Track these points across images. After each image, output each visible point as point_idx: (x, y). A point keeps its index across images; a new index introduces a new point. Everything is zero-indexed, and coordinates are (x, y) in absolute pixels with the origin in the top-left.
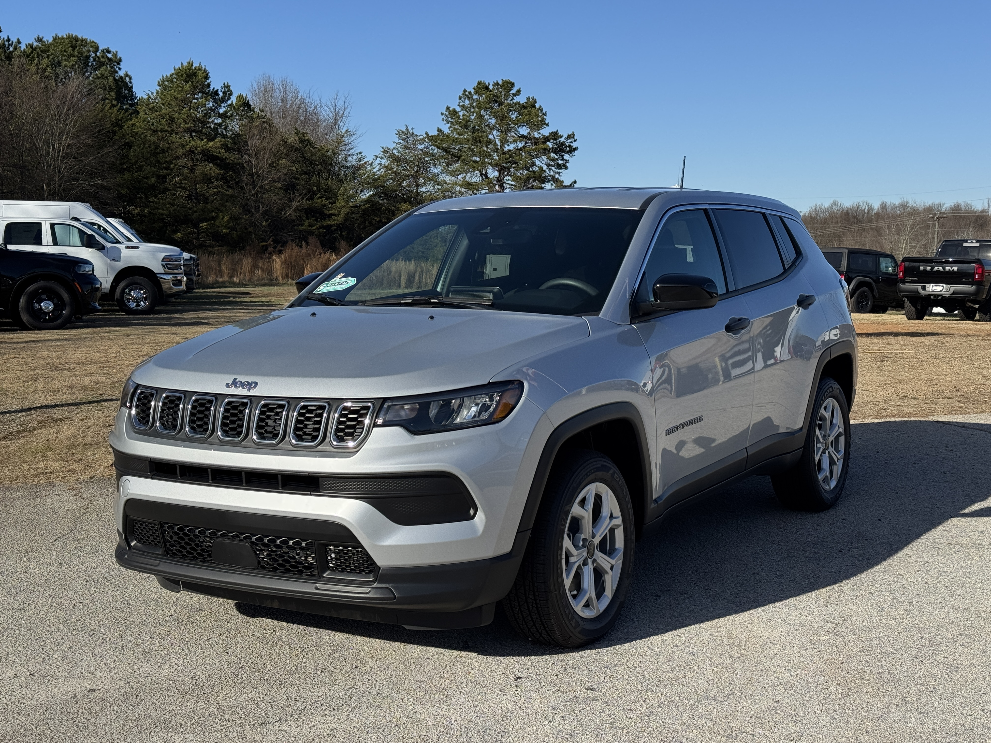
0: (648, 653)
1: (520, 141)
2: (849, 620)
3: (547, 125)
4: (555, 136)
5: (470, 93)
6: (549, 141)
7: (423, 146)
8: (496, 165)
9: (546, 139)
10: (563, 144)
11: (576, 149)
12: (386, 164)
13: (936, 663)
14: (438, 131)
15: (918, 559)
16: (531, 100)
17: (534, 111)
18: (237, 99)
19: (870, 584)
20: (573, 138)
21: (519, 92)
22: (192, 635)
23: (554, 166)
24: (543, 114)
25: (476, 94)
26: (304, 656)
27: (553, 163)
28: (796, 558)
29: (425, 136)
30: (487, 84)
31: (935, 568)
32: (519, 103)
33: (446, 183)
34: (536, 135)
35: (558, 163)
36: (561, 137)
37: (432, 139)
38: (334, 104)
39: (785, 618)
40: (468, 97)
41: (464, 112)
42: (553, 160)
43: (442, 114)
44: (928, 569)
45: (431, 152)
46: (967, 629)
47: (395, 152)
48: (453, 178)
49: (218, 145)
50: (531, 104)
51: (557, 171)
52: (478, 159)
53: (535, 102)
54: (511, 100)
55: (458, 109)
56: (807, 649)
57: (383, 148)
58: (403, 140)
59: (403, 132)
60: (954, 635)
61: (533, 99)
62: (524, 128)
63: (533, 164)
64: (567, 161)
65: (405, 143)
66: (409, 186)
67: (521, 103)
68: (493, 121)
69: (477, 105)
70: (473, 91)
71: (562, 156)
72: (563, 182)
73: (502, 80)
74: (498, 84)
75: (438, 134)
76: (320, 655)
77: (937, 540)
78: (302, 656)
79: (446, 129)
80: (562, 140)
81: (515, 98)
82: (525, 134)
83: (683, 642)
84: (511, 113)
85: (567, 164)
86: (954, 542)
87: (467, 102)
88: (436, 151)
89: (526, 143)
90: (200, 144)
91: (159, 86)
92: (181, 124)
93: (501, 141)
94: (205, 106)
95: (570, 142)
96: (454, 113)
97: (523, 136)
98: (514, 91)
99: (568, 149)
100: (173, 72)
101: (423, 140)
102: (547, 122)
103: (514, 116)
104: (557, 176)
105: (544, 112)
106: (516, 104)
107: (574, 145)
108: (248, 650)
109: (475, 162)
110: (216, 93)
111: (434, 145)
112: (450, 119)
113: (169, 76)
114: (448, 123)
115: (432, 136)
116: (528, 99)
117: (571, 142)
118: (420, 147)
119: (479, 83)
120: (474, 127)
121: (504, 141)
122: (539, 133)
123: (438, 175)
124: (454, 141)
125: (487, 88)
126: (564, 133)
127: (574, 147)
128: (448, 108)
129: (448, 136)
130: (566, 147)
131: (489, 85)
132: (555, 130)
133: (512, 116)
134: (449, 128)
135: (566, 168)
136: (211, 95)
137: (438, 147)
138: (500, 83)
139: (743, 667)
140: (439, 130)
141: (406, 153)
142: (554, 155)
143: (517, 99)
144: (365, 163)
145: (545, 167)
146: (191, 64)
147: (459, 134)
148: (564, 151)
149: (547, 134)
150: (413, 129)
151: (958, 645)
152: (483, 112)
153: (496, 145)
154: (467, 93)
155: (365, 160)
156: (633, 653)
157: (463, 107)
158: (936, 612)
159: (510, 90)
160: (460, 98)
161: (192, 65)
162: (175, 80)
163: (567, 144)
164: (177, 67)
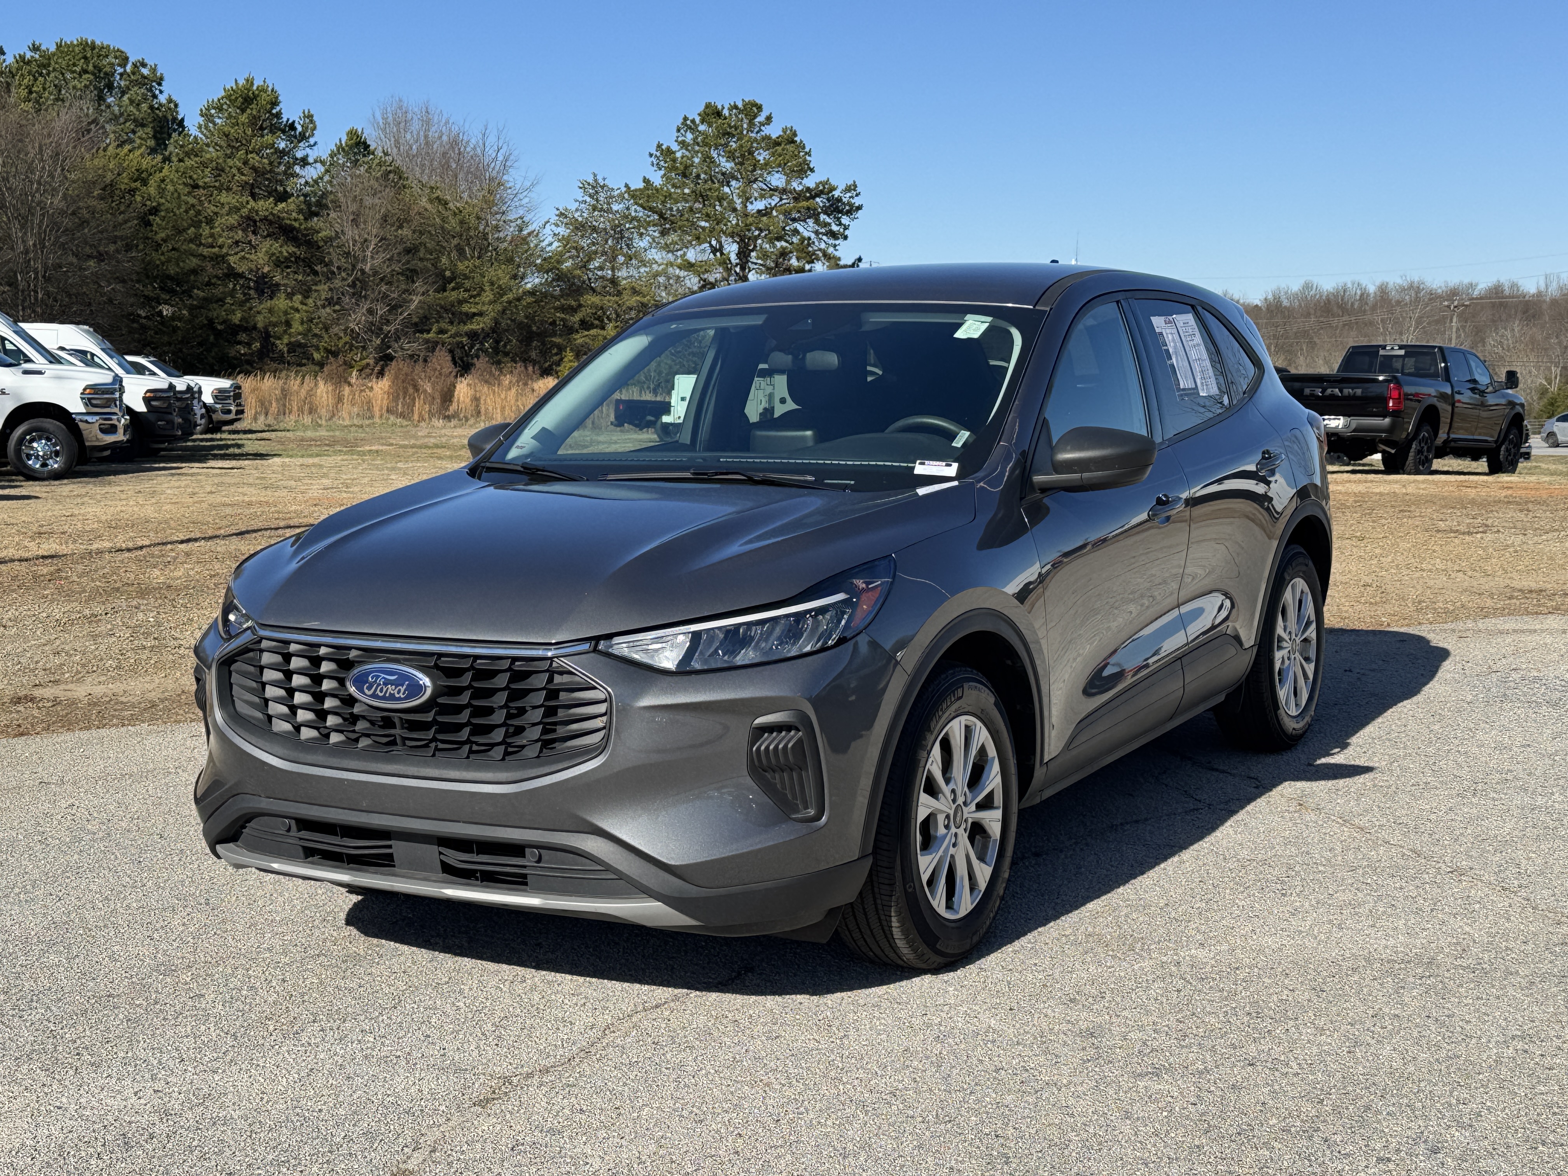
1: (773, 197)
4: (825, 187)
5: (693, 121)
6: (817, 196)
7: (621, 206)
8: (736, 234)
9: (813, 193)
10: (839, 200)
11: (859, 208)
12: (566, 234)
16: (789, 132)
17: (791, 148)
20: (855, 190)
21: (769, 119)
23: (824, 234)
24: (806, 153)
25: (702, 123)
27: (823, 230)
29: (624, 189)
30: (720, 107)
32: (768, 138)
33: (656, 262)
34: (797, 187)
35: (831, 230)
36: (835, 189)
37: (634, 195)
40: (690, 128)
41: (684, 151)
42: (825, 225)
43: (651, 155)
45: (633, 214)
47: (577, 215)
48: (670, 255)
49: (293, 207)
50: (790, 138)
51: (831, 242)
52: (707, 225)
53: (795, 135)
54: (757, 132)
55: (675, 147)
57: (558, 209)
58: (591, 196)
59: (589, 184)
61: (791, 130)
62: (777, 176)
63: (794, 232)
64: (846, 228)
65: (594, 202)
66: (601, 268)
67: (774, 136)
68: (729, 166)
69: (704, 141)
70: (698, 120)
71: (839, 219)
72: (839, 259)
73: (743, 100)
74: (736, 107)
75: (645, 187)
79: (657, 179)
80: (836, 193)
81: (762, 128)
82: (780, 185)
84: (757, 152)
85: (847, 232)
87: (689, 137)
88: (641, 214)
89: (781, 199)
92: (234, 175)
93: (742, 197)
94: (273, 147)
96: (668, 153)
97: (775, 190)
98: (761, 118)
99: (847, 208)
100: (224, 94)
101: (621, 196)
102: (812, 166)
103: (762, 157)
104: (831, 250)
105: (807, 150)
106: (764, 139)
107: (857, 201)
109: (704, 228)
110: (291, 126)
111: (636, 204)
112: (662, 163)
113: (216, 99)
114: (660, 169)
115: (636, 190)
116: (785, 131)
117: (852, 197)
118: (617, 207)
119: (708, 106)
120: (699, 175)
121: (746, 197)
122: (801, 183)
123: (645, 250)
124: (667, 196)
125: (718, 114)
126: (840, 183)
127: (857, 205)
128: (659, 146)
129: (658, 190)
130: (844, 204)
131: (723, 108)
132: (825, 179)
133: (759, 158)
134: (662, 177)
135: (845, 238)
136: (282, 129)
137: (644, 208)
138: (740, 105)
140: (646, 181)
141: (594, 217)
142: (825, 217)
143: (767, 130)
144: (529, 233)
145: (812, 237)
146: (250, 82)
147: (675, 187)
148: (841, 212)
149: (812, 185)
150: (604, 179)
152: (712, 152)
153: (733, 202)
154: (688, 122)
155: (529, 229)
157: (683, 144)
159: (755, 117)
160: (678, 130)
162: (225, 106)
163: (844, 200)
164: (228, 87)
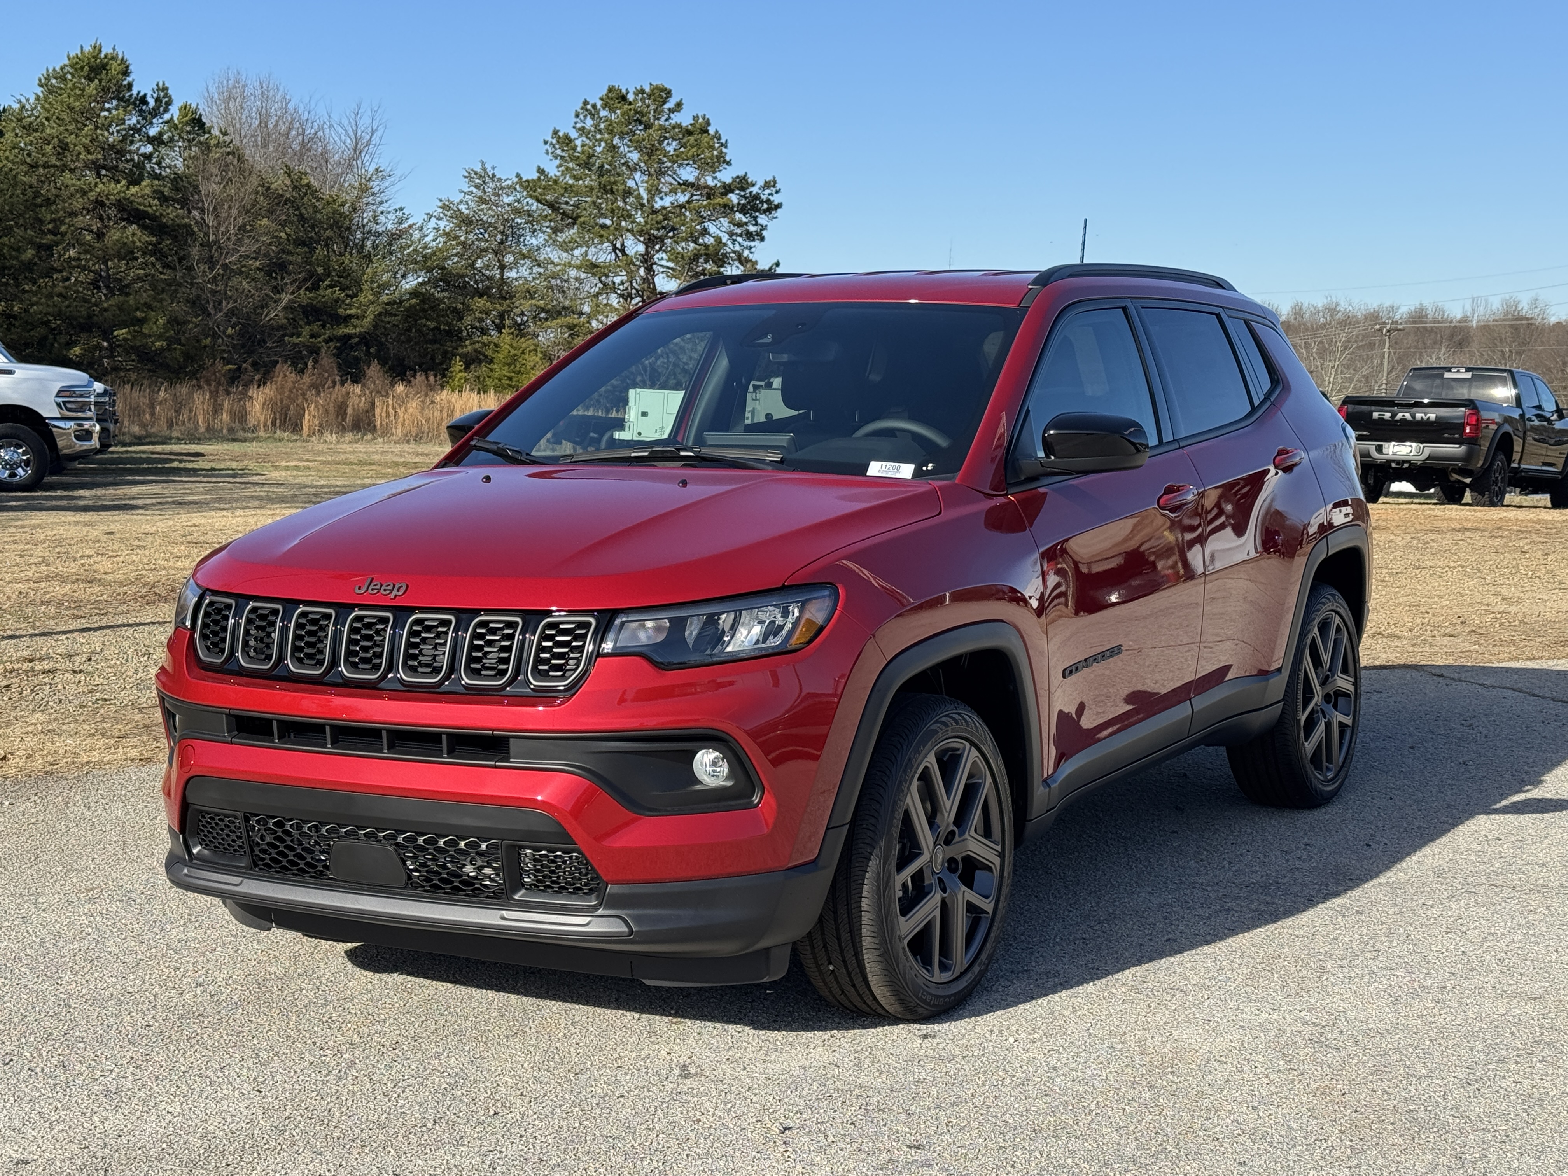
0: (1007, 1081)
1: (683, 192)
2: (1343, 1019)
3: (729, 163)
4: (742, 183)
5: (594, 106)
6: (732, 191)
7: (511, 198)
8: (641, 233)
9: (728, 189)
10: (757, 197)
11: (778, 206)
12: (447, 230)
13: (1503, 1092)
14: (538, 172)
15: (1444, 913)
16: (701, 120)
17: (705, 139)
18: (180, 110)
19: (1369, 956)
20: (774, 186)
21: (679, 105)
22: (191, 1060)
23: (741, 235)
24: (722, 145)
25: (604, 109)
26: (399, 1096)
27: (739, 231)
28: (1236, 911)
29: (516, 180)
30: (624, 91)
31: (1475, 928)
32: (679, 126)
33: (552, 263)
34: (710, 182)
35: (748, 231)
36: (753, 185)
37: (529, 186)
38: (353, 123)
39: (1234, 1017)
40: (591, 114)
41: (585, 139)
42: (739, 225)
43: (546, 143)
44: (1464, 929)
45: (526, 208)
46: (1546, 1034)
47: (462, 207)
48: (565, 255)
49: (148, 191)
50: (702, 128)
51: (746, 243)
52: (608, 222)
53: (708, 123)
54: (667, 120)
55: (574, 134)
56: (1279, 1071)
57: (441, 201)
58: (477, 187)
59: (476, 173)
60: (1526, 1044)
61: (704, 119)
62: (689, 169)
63: (705, 232)
64: (764, 228)
65: (479, 193)
66: (487, 267)
67: (684, 124)
68: (635, 156)
69: (607, 128)
70: (599, 104)
71: (755, 218)
72: (756, 263)
73: (651, 84)
74: (642, 92)
75: (539, 178)
76: (427, 1093)
77: (1470, 880)
78: (396, 1095)
79: (553, 169)
80: (755, 190)
81: (672, 116)
82: (692, 179)
83: (1064, 1061)
84: (666, 142)
85: (764, 233)
86: (1500, 883)
87: (589, 123)
88: (534, 207)
89: (692, 195)
90: (115, 189)
91: (42, 86)
92: (80, 153)
93: (649, 191)
94: (124, 124)
95: (769, 195)
96: (566, 141)
97: (686, 184)
98: (671, 104)
99: (765, 206)
100: (67, 62)
101: (512, 188)
102: (728, 159)
103: (671, 147)
104: (746, 253)
105: (723, 141)
106: (674, 128)
107: (776, 199)
108: (297, 1087)
109: (604, 227)
110: (143, 100)
111: (531, 196)
112: (559, 152)
113: (58, 69)
114: (556, 158)
115: (528, 181)
116: (696, 118)
117: (771, 194)
118: (506, 200)
119: (611, 90)
120: (602, 166)
121: (654, 191)
122: (715, 178)
123: (539, 248)
124: (566, 189)
125: (623, 98)
126: (758, 178)
127: (776, 203)
128: (555, 132)
129: (556, 182)
130: (762, 202)
131: (627, 93)
132: (742, 174)
133: (668, 149)
134: (558, 167)
135: (762, 239)
136: (134, 104)
137: (539, 201)
138: (647, 89)
139: (1175, 1103)
140: (541, 171)
141: (482, 210)
142: (741, 216)
143: (676, 118)
144: (410, 227)
145: (725, 238)
146: (98, 49)
147: (576, 178)
148: (758, 210)
149: (728, 180)
150: (493, 168)
151: (1535, 1060)
152: (616, 141)
153: (639, 197)
154: (589, 107)
155: (410, 222)
156: (980, 1082)
157: (582, 130)
158: (1488, 1005)
159: (664, 103)
160: (577, 116)
161: (100, 51)
162: (69, 76)
163: (764, 197)
164: (72, 55)
